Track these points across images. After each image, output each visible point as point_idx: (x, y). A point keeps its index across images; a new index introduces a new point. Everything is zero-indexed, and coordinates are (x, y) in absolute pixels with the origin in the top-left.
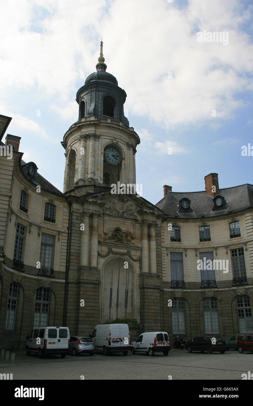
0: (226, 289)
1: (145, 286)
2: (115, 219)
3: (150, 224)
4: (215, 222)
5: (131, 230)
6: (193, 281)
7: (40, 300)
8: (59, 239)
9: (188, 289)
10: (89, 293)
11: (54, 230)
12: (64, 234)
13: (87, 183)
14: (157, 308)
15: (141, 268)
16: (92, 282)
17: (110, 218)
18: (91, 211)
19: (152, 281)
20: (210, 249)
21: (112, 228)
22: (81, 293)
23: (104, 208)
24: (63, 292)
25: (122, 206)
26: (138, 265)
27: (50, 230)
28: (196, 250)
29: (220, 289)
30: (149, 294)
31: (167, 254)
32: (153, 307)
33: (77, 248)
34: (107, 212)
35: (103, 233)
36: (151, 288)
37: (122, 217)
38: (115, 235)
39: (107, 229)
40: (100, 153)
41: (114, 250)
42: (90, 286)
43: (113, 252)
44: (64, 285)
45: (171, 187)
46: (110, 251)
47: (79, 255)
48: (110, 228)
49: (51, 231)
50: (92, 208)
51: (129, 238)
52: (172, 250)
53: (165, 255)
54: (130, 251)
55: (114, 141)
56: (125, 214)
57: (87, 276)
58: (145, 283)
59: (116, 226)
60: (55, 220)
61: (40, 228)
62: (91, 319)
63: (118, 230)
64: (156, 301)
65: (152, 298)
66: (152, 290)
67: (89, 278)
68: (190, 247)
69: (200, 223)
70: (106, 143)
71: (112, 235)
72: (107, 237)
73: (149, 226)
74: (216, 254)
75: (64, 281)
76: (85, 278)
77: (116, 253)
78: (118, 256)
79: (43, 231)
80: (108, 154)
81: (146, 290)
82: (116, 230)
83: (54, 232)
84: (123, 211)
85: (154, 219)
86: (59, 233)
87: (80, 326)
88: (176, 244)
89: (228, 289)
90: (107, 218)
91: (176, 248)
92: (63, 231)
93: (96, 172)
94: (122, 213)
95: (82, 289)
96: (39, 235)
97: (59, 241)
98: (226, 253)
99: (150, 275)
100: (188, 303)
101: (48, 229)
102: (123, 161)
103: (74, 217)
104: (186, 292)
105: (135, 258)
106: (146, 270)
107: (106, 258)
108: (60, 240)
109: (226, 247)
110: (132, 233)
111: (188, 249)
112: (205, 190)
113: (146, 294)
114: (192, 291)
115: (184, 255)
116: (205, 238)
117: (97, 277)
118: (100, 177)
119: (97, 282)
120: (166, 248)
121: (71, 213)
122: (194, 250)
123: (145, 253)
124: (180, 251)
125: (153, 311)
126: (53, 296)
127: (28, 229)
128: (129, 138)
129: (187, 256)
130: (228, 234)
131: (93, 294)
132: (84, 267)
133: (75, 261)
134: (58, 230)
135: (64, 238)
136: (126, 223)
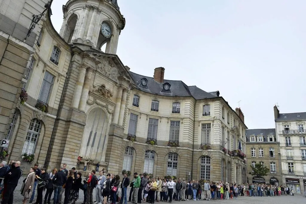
0: (163, 147)
1: (115, 134)
2: (103, 77)
3: (125, 89)
4: (163, 100)
5: (111, 90)
6: (141, 137)
7: (31, 129)
8: (58, 80)
9: (138, 142)
10: (75, 132)
11: (56, 71)
12: (62, 77)
13: (85, 43)
14: (118, 152)
15: (112, 120)
16: (79, 123)
17: (99, 75)
18: (88, 65)
19: (119, 131)
20: (157, 117)
21: (100, 84)
22: (70, 130)
23: (97, 67)
24: (53, 127)
25: (110, 69)
26: (111, 117)
28: (147, 115)
29: (159, 146)
30: (115, 140)
31: (129, 114)
32: (116, 151)
33: (72, 92)
34: (99, 70)
35: (92, 86)
36: (118, 137)
37: (108, 78)
38: (101, 90)
39: (96, 83)
40: (99, 24)
41: (98, 101)
42: (77, 125)
43: (96, 103)
44: (54, 121)
45: (129, 69)
46: (95, 101)
47: (72, 99)
48: (98, 84)
49: (53, 71)
50: (90, 63)
51: (109, 95)
52: (132, 112)
54: (108, 105)
55: (111, 20)
56: (110, 76)
57: (77, 117)
58: (115, 132)
59: (102, 83)
60: (58, 63)
61: (45, 65)
62: (73, 154)
64: (119, 147)
65: (117, 144)
66: (117, 138)
67: (78, 119)
68: (143, 113)
69: (153, 98)
70: (105, 19)
71: (98, 89)
72: (95, 89)
73: (124, 90)
74: (160, 121)
75: (55, 117)
76: (75, 118)
77: (99, 104)
78: (99, 107)
79: (48, 69)
80: (103, 27)
81: (114, 137)
82: (102, 86)
83: (56, 73)
84: (110, 73)
85: (128, 86)
86: (59, 75)
87: (63, 158)
88: (135, 108)
89: (165, 147)
90: (98, 75)
91: (135, 111)
92: (63, 74)
93: (93, 37)
95: (71, 127)
96: (43, 71)
97: (58, 82)
98: (167, 123)
99: (118, 126)
100: (136, 152)
101: (51, 68)
102: (112, 37)
103: (74, 66)
104: (136, 144)
105: (110, 111)
106: (116, 122)
107: (92, 106)
109: (168, 118)
110: (112, 92)
111: (142, 113)
112: (153, 77)
113: (114, 140)
114: (140, 143)
115: (139, 118)
116: (154, 109)
117: (84, 119)
118: (95, 42)
119: (83, 124)
120: (129, 109)
121: (72, 62)
122: (146, 116)
123: (118, 109)
124: (137, 114)
125: (116, 154)
126: (43, 128)
127: (37, 62)
128: (119, 22)
129: (141, 118)
130: (171, 110)
131: (78, 132)
132: (75, 108)
133: (69, 102)
134: (59, 72)
135: (62, 81)
136: (109, 83)
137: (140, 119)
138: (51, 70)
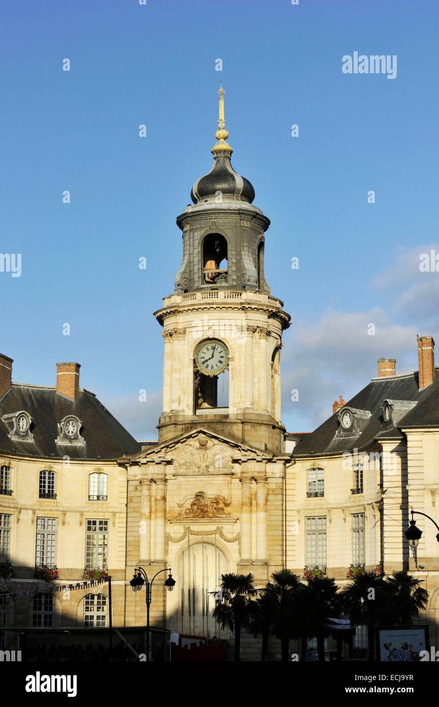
2: (195, 479)
3: (253, 478)
5: (225, 493)
6: (338, 566)
7: (92, 610)
8: (114, 524)
11: (105, 512)
12: (120, 515)
15: (240, 552)
17: (186, 479)
20: (360, 508)
21: (191, 495)
25: (204, 456)
26: (236, 547)
27: (98, 512)
28: (344, 509)
31: (300, 521)
34: (182, 471)
35: (176, 505)
37: (206, 474)
38: (196, 505)
39: (182, 498)
40: (187, 361)
43: (192, 533)
46: (188, 531)
47: (137, 546)
48: (187, 496)
49: (100, 514)
50: (153, 471)
51: (221, 505)
52: (308, 513)
53: (296, 523)
54: (222, 528)
56: (210, 467)
59: (196, 491)
60: (106, 496)
61: (81, 513)
63: (200, 495)
68: (335, 506)
71: (191, 505)
72: (184, 509)
73: (256, 481)
77: (197, 534)
78: (201, 537)
79: (88, 516)
82: (197, 496)
83: (106, 514)
84: (207, 463)
86: (113, 514)
88: (316, 502)
90: (182, 479)
91: (314, 509)
92: (119, 510)
93: (182, 396)
94: (206, 468)
96: (81, 524)
97: (114, 526)
105: (231, 536)
106: (246, 554)
107: (181, 542)
108: (117, 524)
110: (226, 497)
111: (333, 508)
115: (328, 521)
116: (359, 487)
118: (188, 406)
119: (159, 582)
120: (298, 510)
122: (341, 511)
124: (323, 513)
127: (60, 519)
131: (154, 599)
132: (144, 560)
133: (135, 553)
134: (111, 510)
135: (120, 521)
136: (216, 482)
137: (331, 523)
138: (96, 514)
